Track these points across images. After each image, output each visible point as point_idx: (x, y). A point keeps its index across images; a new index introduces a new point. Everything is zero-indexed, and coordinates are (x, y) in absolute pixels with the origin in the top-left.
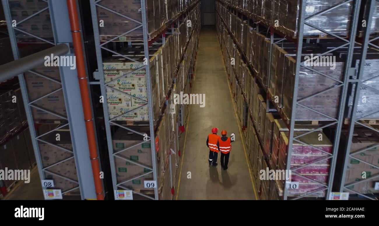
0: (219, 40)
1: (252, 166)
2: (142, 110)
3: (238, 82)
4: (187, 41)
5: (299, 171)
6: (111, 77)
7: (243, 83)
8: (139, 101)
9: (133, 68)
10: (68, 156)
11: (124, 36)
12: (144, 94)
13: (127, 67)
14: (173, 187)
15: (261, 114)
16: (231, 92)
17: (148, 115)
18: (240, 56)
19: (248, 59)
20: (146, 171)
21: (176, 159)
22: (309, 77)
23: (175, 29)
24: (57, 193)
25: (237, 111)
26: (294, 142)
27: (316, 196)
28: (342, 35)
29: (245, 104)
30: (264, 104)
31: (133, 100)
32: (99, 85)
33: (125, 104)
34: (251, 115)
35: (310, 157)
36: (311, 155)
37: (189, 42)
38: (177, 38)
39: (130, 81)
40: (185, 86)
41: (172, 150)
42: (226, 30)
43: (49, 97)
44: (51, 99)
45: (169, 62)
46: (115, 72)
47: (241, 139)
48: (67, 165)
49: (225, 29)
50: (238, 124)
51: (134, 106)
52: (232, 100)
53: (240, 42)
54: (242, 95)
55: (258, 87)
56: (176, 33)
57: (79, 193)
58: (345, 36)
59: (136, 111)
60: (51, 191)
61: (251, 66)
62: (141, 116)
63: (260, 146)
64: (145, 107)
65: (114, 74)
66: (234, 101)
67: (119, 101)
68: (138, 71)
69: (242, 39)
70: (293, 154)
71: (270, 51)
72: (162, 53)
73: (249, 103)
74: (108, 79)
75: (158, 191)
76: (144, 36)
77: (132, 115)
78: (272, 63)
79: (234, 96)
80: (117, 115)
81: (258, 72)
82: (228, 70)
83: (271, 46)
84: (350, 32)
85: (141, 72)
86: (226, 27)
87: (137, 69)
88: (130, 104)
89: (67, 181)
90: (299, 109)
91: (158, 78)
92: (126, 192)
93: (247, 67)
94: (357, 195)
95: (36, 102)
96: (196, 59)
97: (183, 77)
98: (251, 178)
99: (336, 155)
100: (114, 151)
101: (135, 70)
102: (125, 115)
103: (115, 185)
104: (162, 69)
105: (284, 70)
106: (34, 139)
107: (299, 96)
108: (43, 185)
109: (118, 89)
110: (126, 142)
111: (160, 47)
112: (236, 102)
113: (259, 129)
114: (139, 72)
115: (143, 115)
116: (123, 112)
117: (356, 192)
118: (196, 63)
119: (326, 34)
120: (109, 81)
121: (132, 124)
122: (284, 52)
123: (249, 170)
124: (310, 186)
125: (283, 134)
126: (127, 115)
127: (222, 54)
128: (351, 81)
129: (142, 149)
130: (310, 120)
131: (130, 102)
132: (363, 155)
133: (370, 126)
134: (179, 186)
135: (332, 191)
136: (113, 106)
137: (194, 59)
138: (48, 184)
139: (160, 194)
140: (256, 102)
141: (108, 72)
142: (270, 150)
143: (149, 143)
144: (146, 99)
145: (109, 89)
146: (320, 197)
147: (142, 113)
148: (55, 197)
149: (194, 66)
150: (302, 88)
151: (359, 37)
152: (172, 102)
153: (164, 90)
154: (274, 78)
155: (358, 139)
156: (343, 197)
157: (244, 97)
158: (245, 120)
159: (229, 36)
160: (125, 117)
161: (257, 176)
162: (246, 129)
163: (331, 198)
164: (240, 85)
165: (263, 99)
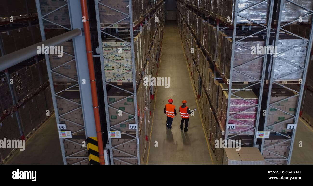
0: (180, 32)
1: (205, 122)
2: (128, 75)
3: (195, 63)
4: (155, 32)
5: (236, 117)
6: (107, 52)
7: (198, 62)
8: (126, 69)
9: (123, 45)
10: (76, 107)
11: (117, 24)
12: (129, 63)
13: (118, 45)
14: (147, 136)
15: (211, 82)
16: (189, 71)
17: (132, 78)
18: (196, 43)
19: (202, 43)
20: (130, 118)
21: (148, 117)
22: (241, 51)
23: (148, 21)
24: (68, 133)
25: (194, 84)
26: (232, 96)
27: (247, 134)
28: (262, 23)
29: (199, 78)
30: (212, 75)
31: (122, 68)
32: (99, 57)
33: (117, 71)
34: (204, 85)
35: (244, 107)
36: (243, 106)
38: (149, 28)
39: (120, 55)
40: (154, 65)
41: (146, 107)
42: (186, 24)
43: (64, 66)
44: (66, 67)
45: (144, 45)
46: (110, 48)
47: (196, 104)
48: (76, 113)
49: (184, 23)
50: (194, 94)
51: (122, 72)
52: (190, 77)
53: (196, 32)
54: (198, 71)
55: (209, 63)
56: (148, 24)
57: (84, 133)
58: (265, 24)
59: (123, 76)
60: (63, 132)
61: (204, 49)
62: (127, 79)
63: (210, 106)
64: (130, 73)
65: (109, 50)
66: (192, 78)
67: (112, 69)
68: (126, 48)
69: (197, 29)
70: (231, 105)
71: (216, 36)
72: (140, 37)
73: (203, 76)
74: (105, 53)
75: (139, 132)
76: (130, 24)
77: (121, 78)
78: (218, 44)
79: (192, 74)
80: (111, 79)
81: (208, 52)
82: (187, 55)
83: (217, 32)
84: (267, 21)
85: (128, 48)
86: (185, 21)
87: (125, 46)
88: (120, 71)
89: (75, 125)
90: (235, 73)
91: (138, 53)
92: (117, 132)
93: (201, 50)
94: (275, 133)
95: (55, 69)
96: (161, 46)
97: (153, 58)
98: (204, 130)
99: (261, 105)
100: (108, 104)
101: (124, 47)
102: (116, 78)
103: (109, 128)
104: (141, 48)
105: (225, 48)
106: (54, 95)
107: (234, 65)
108: (58, 128)
109: (112, 60)
110: (117, 98)
111: (139, 33)
112: (193, 78)
113: (209, 93)
115: (129, 78)
116: (115, 76)
117: (274, 131)
118: (162, 50)
119: (252, 23)
120: (106, 55)
121: (121, 85)
122: (225, 35)
123: (202, 125)
124: (243, 128)
125: (225, 92)
126: (118, 78)
127: (182, 42)
129: (128, 103)
130: (242, 81)
131: (120, 69)
132: (279, 105)
133: (283, 85)
134: (151, 135)
135: (258, 131)
136: (108, 72)
137: (160, 46)
138: (62, 127)
139: (139, 135)
140: (207, 74)
141: (105, 49)
142: (216, 106)
143: (132, 98)
144: (131, 67)
145: (106, 61)
146: (250, 135)
147: (128, 76)
148: (66, 136)
149: (160, 51)
150: (237, 59)
151: (274, 24)
152: (146, 74)
153: (141, 63)
154: (219, 55)
155: (276, 94)
156: (266, 135)
157: (199, 73)
158: (199, 90)
159: (188, 28)
160: (116, 79)
161: (208, 128)
162: (200, 96)
163: (257, 136)
164: (196, 65)
165: (212, 71)
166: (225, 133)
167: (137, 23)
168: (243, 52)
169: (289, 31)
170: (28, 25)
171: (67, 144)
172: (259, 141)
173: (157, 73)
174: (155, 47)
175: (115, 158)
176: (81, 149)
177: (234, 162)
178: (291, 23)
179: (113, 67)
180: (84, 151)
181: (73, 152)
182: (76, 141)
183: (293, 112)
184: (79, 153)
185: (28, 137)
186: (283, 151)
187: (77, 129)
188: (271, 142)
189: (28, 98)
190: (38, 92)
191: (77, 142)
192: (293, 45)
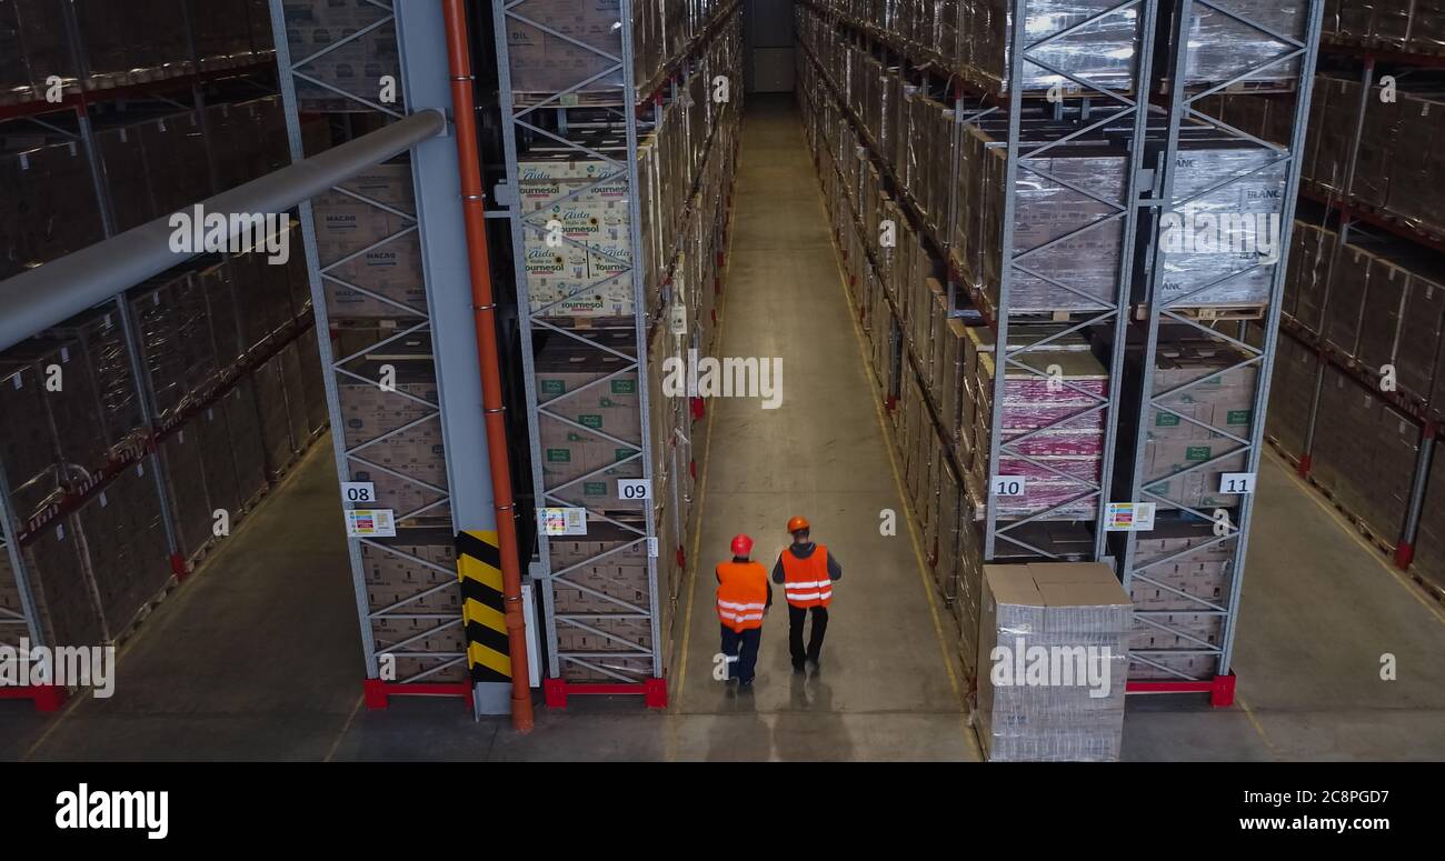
0: (810, 142)
2: (615, 287)
4: (708, 136)
5: (1026, 450)
6: (538, 199)
8: (608, 264)
9: (595, 175)
10: (414, 417)
11: (574, 92)
12: (621, 244)
13: (578, 173)
14: (681, 547)
15: (935, 332)
16: (850, 304)
17: (631, 302)
18: (878, 182)
19: (901, 180)
20: (624, 455)
21: (685, 482)
22: (1042, 194)
23: (679, 89)
24: (382, 519)
25: (871, 358)
26: (1010, 369)
27: (1068, 517)
28: (1119, 87)
29: (894, 326)
30: (941, 299)
31: (593, 261)
32: (507, 221)
33: (572, 273)
34: (911, 349)
35: (1054, 410)
36: (1054, 405)
37: (711, 137)
38: (685, 115)
39: (586, 211)
40: (704, 276)
41: (676, 429)
42: (836, 106)
43: (369, 256)
44: (378, 260)
45: (671, 180)
46: (549, 186)
47: (881, 433)
48: (412, 441)
49: (829, 102)
50: (872, 395)
51: (594, 275)
52: (854, 330)
53: (879, 136)
54: (886, 301)
55: (927, 258)
56: (683, 99)
57: (448, 519)
58: (1128, 91)
59: (598, 291)
60: (364, 514)
61: (909, 200)
62: (612, 303)
64: (625, 280)
65: (545, 193)
66: (863, 332)
67: (555, 264)
68: (607, 184)
69: (883, 123)
70: (1007, 402)
71: (954, 145)
72: (656, 146)
73: (905, 316)
74: (530, 203)
75: (655, 512)
76: (625, 92)
77: (588, 302)
78: (959, 175)
79: (863, 315)
80: (549, 303)
81: (926, 211)
82: (841, 238)
83: (957, 129)
84: (1136, 80)
85: (614, 186)
86: (834, 93)
87: (605, 178)
88: (585, 272)
89: (408, 486)
90: (1018, 279)
91: (651, 208)
92: (570, 513)
93: (897, 209)
94: (1177, 512)
96: (729, 205)
97: (700, 246)
98: (911, 529)
99: (1118, 400)
100: (539, 403)
101: (600, 179)
102: (569, 301)
103: (539, 494)
104: (659, 191)
105: (983, 184)
106: (329, 368)
107: (1016, 245)
108: (345, 498)
110: (570, 377)
111: (652, 132)
112: (867, 334)
113: (931, 376)
114: (610, 186)
115: (618, 301)
116: (566, 292)
117: (1174, 501)
118: (732, 218)
119: (1081, 87)
120: (530, 210)
121: (588, 327)
122: (983, 138)
124: (1055, 492)
125: (984, 358)
126: (577, 302)
127: (819, 188)
128: (1145, 203)
129: (612, 397)
130: (1049, 309)
131: (584, 267)
132: (1187, 400)
133: (1201, 322)
134: (696, 551)
135: (1111, 502)
136: (540, 276)
137: (726, 204)
138: (359, 494)
139: (658, 524)
140: (923, 301)
141: (528, 187)
142: (956, 420)
143: (630, 377)
144: (626, 258)
145: (531, 233)
146: (1083, 518)
147: (615, 294)
148: (376, 532)
149: (725, 226)
150: (1025, 224)
151: (1162, 93)
152: (676, 298)
153: (661, 249)
154: (964, 217)
155: (1177, 361)
156: (1142, 515)
157: (892, 306)
158: (893, 378)
159: (845, 121)
160: (570, 305)
161: (927, 522)
162: (897, 402)
163: (1109, 524)
164: (879, 275)
165: (940, 287)
166: (986, 512)
167: (647, 92)
168: (1047, 198)
169: (1218, 119)
170: (190, 102)
171: (376, 566)
172: (1117, 542)
173: (713, 313)
174: (706, 200)
175: (562, 618)
176: (429, 582)
177: (1017, 611)
178: (1224, 89)
179: (559, 260)
180: (443, 591)
181: (397, 597)
182: (411, 551)
183: (1240, 429)
184: (421, 599)
185: (197, 563)
186: (1208, 583)
187: (418, 501)
188: (1163, 545)
189: (194, 404)
190: (233, 381)
191: (414, 553)
192: (1234, 172)
